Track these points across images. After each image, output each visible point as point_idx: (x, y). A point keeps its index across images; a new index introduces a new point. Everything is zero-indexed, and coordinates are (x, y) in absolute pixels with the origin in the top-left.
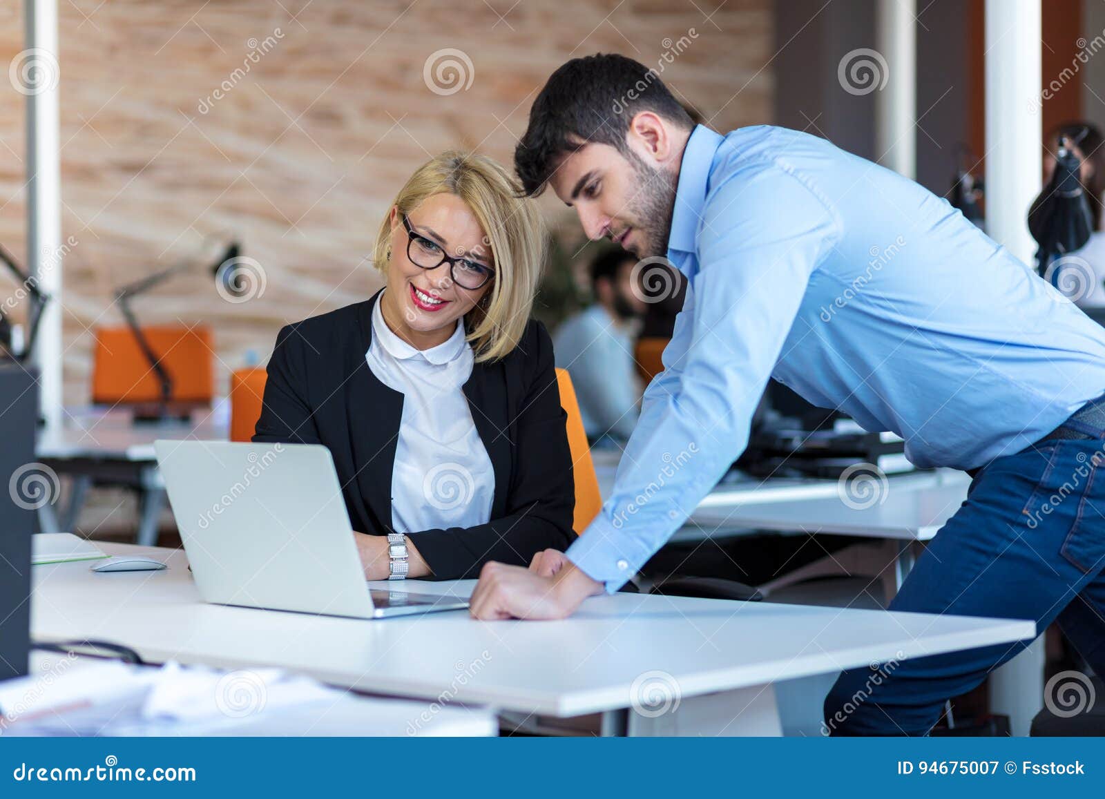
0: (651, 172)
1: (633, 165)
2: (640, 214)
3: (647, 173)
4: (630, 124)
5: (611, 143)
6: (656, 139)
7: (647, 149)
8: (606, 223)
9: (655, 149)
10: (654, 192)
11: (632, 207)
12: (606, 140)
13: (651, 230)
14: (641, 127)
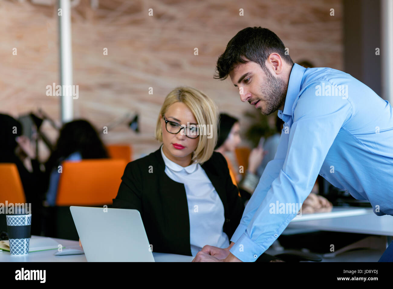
0: (274, 78)
1: (266, 74)
2: (266, 94)
3: (271, 78)
4: (268, 57)
5: (259, 63)
6: (277, 65)
7: (273, 68)
8: (249, 96)
9: (276, 69)
10: (273, 86)
11: (263, 91)
12: (257, 61)
13: (269, 102)
14: (272, 59)
